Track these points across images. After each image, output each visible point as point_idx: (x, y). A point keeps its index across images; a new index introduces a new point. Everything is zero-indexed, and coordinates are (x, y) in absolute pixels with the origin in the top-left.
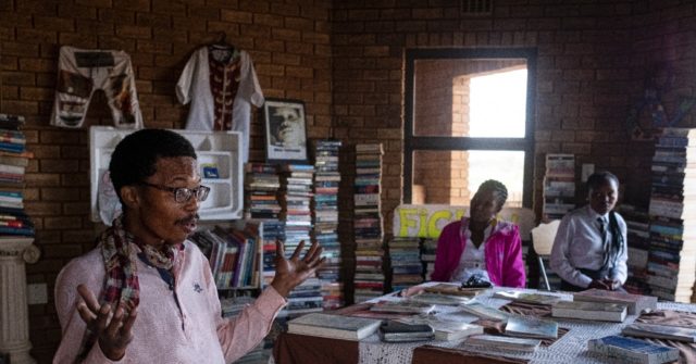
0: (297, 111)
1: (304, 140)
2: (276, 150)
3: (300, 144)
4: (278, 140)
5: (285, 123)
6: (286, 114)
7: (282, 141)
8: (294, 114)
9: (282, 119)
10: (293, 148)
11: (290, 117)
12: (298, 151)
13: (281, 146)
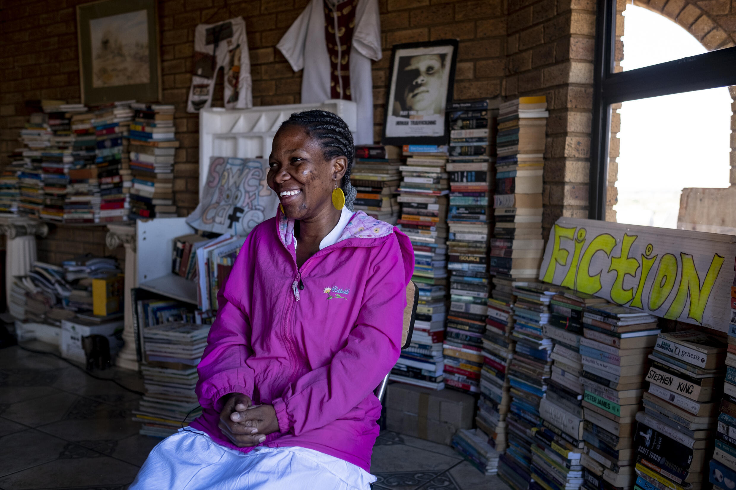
0: (443, 57)
1: (443, 104)
2: (398, 123)
3: (435, 113)
4: (404, 109)
5: (419, 80)
6: (422, 66)
7: (410, 109)
8: (436, 64)
9: (417, 73)
10: (426, 118)
11: (430, 69)
12: (433, 123)
13: (408, 116)
